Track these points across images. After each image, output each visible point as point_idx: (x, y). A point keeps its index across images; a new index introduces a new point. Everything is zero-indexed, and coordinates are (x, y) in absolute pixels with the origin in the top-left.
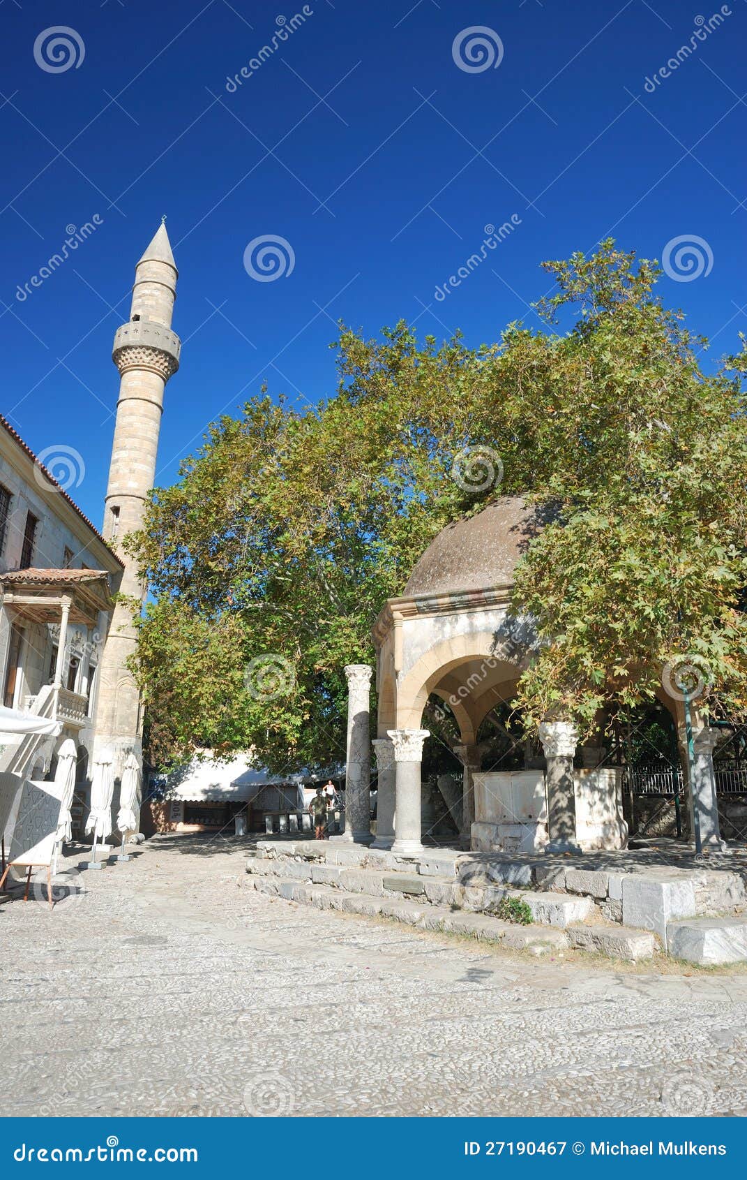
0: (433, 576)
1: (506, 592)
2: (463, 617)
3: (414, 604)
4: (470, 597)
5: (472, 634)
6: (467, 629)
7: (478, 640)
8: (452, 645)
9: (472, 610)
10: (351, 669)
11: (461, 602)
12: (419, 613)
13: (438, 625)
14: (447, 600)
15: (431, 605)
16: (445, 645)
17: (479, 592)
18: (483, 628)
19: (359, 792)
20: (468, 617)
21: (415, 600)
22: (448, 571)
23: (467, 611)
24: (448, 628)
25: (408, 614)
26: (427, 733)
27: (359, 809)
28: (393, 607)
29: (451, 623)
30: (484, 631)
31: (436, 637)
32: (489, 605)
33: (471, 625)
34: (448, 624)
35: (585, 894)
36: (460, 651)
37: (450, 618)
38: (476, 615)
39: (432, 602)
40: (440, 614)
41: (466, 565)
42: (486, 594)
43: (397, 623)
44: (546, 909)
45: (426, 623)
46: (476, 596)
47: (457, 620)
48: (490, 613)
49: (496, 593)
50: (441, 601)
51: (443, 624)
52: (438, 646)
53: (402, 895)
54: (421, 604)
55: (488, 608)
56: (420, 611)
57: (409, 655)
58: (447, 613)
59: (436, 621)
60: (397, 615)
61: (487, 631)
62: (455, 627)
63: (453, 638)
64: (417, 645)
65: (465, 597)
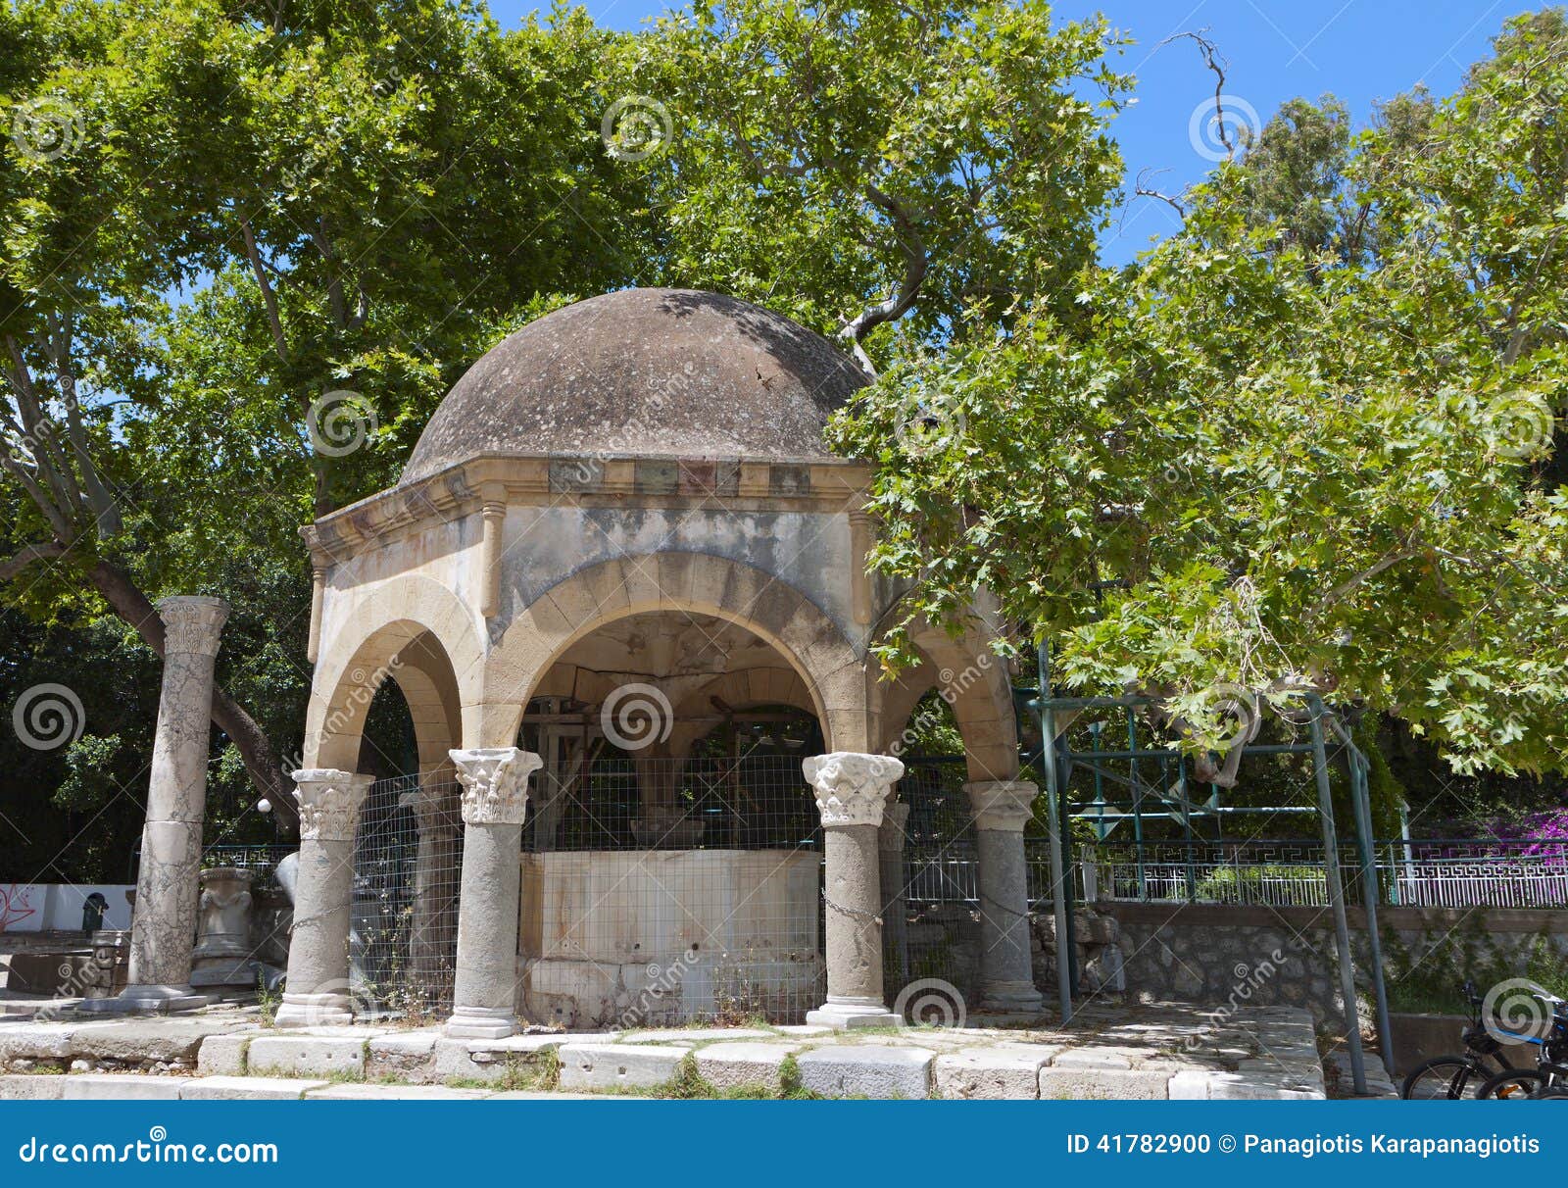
0: (559, 420)
2: (655, 517)
3: (543, 473)
5: (675, 557)
6: (664, 543)
7: (690, 569)
8: (629, 576)
9: (679, 504)
11: (658, 486)
12: (548, 494)
13: (595, 526)
14: (627, 475)
16: (612, 571)
17: (705, 468)
18: (703, 547)
19: (179, 892)
20: (668, 518)
23: (665, 505)
24: (616, 536)
25: (521, 491)
29: (626, 526)
30: (702, 552)
31: (587, 553)
32: (721, 499)
33: (675, 537)
34: (618, 528)
37: (625, 515)
38: (685, 515)
40: (603, 504)
47: (640, 522)
48: (719, 517)
50: (612, 475)
51: (607, 527)
52: (590, 572)
55: (717, 505)
56: (555, 489)
57: (518, 580)
59: (589, 517)
60: (495, 490)
61: (712, 553)
62: (633, 536)
63: (634, 557)
64: (537, 564)
65: (673, 476)
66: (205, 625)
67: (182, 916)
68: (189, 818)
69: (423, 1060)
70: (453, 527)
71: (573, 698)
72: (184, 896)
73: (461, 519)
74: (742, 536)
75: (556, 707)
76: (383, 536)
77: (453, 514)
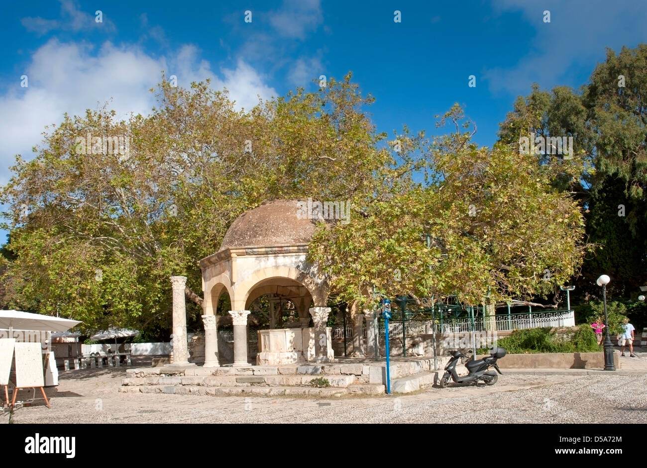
0: (250, 236)
1: (296, 248)
2: (271, 258)
3: (244, 251)
4: (277, 249)
5: (277, 267)
6: (274, 264)
7: (281, 269)
8: (266, 271)
9: (276, 255)
11: (271, 251)
13: (258, 261)
14: (263, 250)
15: (254, 252)
16: (262, 271)
17: (282, 247)
18: (283, 264)
20: (274, 258)
21: (246, 248)
22: (260, 235)
23: (274, 255)
24: (263, 263)
25: (240, 255)
26: (249, 312)
28: (232, 251)
29: (265, 261)
31: (256, 267)
33: (276, 262)
34: (263, 261)
35: (351, 374)
36: (270, 274)
37: (264, 258)
38: (278, 257)
39: (255, 250)
40: (258, 256)
41: (270, 233)
42: (286, 248)
44: (337, 381)
45: (251, 259)
46: (280, 249)
47: (268, 259)
48: (286, 257)
49: (291, 248)
50: (260, 250)
51: (260, 261)
52: (258, 271)
53: (249, 384)
54: (249, 251)
55: (285, 254)
56: (247, 254)
57: (241, 275)
58: (263, 256)
59: (256, 259)
60: (234, 255)
61: (285, 266)
62: (267, 263)
63: (266, 268)
64: (245, 270)
65: (274, 249)
66: (180, 283)
67: (183, 347)
68: (182, 326)
69: (228, 371)
70: (227, 262)
71: (277, 293)
73: (228, 261)
74: (292, 261)
75: (272, 296)
76: (214, 264)
77: (227, 260)
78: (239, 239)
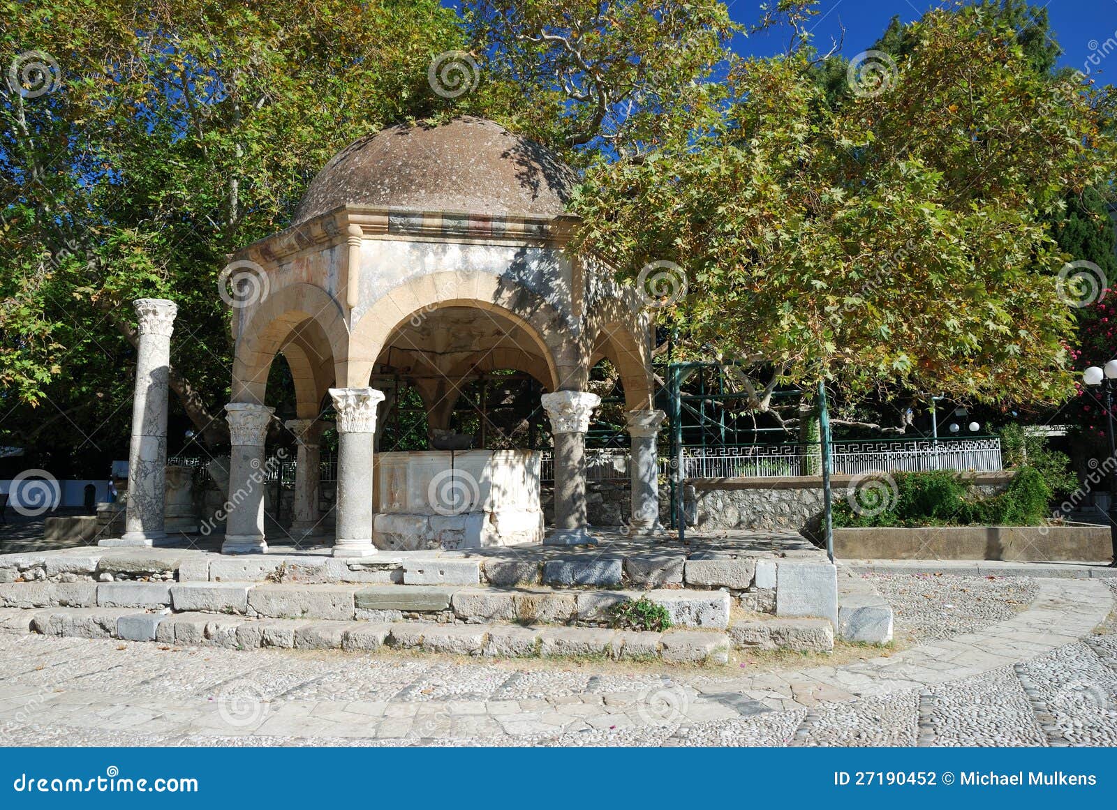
0: (392, 189)
1: (521, 226)
2: (454, 251)
3: (385, 219)
4: (472, 223)
5: (467, 273)
6: (459, 265)
7: (476, 280)
8: (437, 282)
9: (467, 241)
10: (145, 303)
11: (456, 228)
12: (388, 233)
13: (416, 253)
14: (437, 221)
15: (412, 225)
16: (427, 281)
17: (486, 219)
19: (155, 477)
20: (462, 250)
21: (388, 214)
22: (420, 185)
23: (460, 241)
24: (430, 259)
25: (370, 230)
26: (382, 396)
27: (154, 501)
28: (351, 217)
29: (436, 254)
30: (483, 270)
31: (412, 269)
32: (492, 238)
33: (465, 260)
34: (431, 254)
35: (716, 587)
36: (448, 292)
37: (435, 246)
38: (472, 248)
39: (414, 220)
40: (421, 239)
41: (448, 184)
42: (496, 224)
43: (353, 239)
44: (694, 610)
45: (400, 247)
46: (481, 224)
47: (444, 251)
48: (493, 250)
49: (508, 225)
50: (428, 221)
51: (424, 254)
52: (416, 280)
53: (399, 616)
54: (397, 220)
55: (491, 242)
56: (392, 230)
57: (370, 287)
58: (432, 239)
59: (413, 247)
60: (355, 229)
61: (487, 270)
62: (441, 259)
63: (439, 273)
64: (382, 276)
65: (465, 223)
66: (161, 316)
67: (157, 492)
68: (158, 433)
70: (327, 253)
72: (158, 480)
73: (332, 248)
76: (279, 260)
78: (358, 194)
